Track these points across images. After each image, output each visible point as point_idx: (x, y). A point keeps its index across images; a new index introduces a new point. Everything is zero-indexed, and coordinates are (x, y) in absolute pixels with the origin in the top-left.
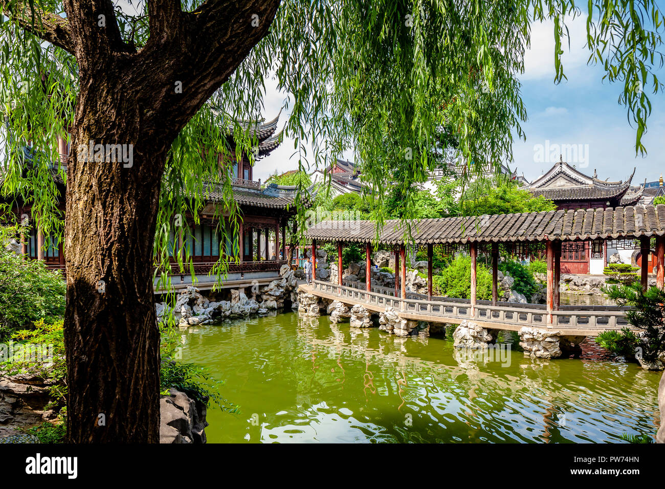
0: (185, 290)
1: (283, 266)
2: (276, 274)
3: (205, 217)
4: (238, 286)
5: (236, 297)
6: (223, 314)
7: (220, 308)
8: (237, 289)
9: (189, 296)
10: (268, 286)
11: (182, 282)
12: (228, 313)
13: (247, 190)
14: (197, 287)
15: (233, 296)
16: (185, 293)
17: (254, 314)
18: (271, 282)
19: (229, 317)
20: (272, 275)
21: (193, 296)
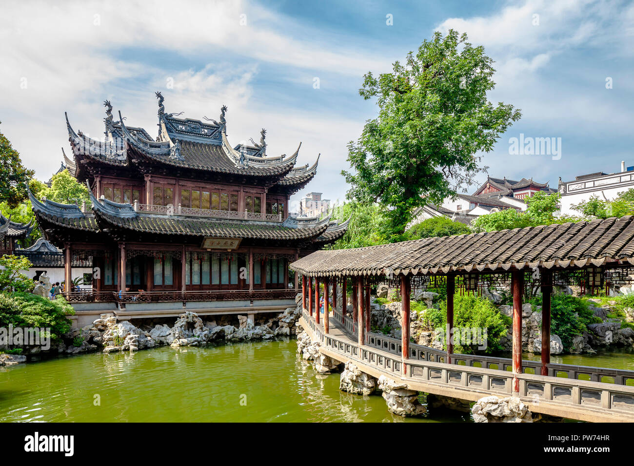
0: (184, 315)
1: (299, 294)
2: (290, 302)
3: (209, 250)
4: (246, 312)
5: (243, 323)
6: (226, 338)
7: (223, 331)
8: (246, 315)
9: (186, 320)
10: (283, 313)
11: (184, 307)
12: (229, 337)
13: (265, 223)
14: (196, 312)
15: (241, 321)
16: (184, 317)
17: (258, 339)
18: (286, 309)
19: (230, 340)
20: (288, 303)
21: (190, 320)
